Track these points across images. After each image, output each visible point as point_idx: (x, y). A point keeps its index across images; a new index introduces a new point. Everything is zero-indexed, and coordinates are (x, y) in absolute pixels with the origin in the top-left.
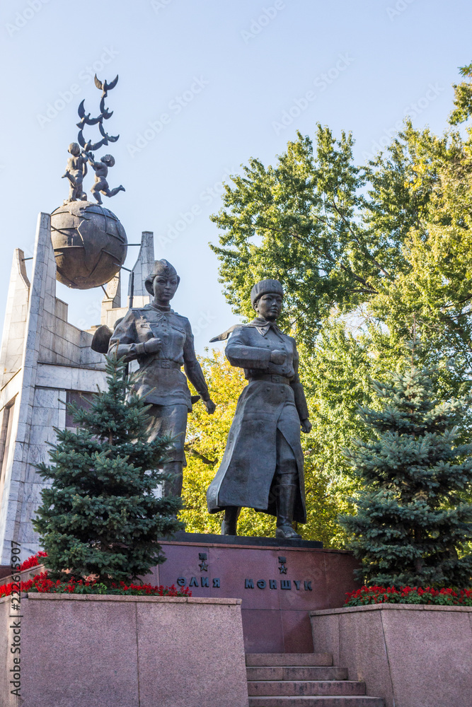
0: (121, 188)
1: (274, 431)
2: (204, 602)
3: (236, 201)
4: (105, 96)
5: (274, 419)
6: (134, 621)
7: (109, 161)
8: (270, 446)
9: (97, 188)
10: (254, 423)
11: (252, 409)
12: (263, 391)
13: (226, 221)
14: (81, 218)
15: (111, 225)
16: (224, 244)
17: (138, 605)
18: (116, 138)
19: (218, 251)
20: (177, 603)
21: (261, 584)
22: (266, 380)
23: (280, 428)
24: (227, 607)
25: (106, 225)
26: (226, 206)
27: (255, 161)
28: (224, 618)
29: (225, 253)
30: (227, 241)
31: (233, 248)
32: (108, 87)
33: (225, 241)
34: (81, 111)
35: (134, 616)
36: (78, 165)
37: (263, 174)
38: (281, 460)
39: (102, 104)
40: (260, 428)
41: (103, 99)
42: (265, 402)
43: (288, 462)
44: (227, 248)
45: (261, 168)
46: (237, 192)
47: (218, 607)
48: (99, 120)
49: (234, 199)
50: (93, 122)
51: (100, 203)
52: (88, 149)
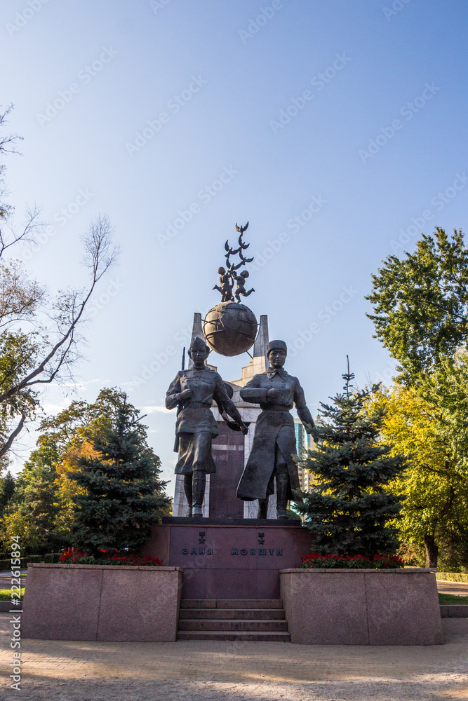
0: (253, 290)
1: (274, 445)
2: (151, 569)
3: (381, 284)
4: (241, 235)
5: (275, 436)
6: (100, 582)
7: (245, 274)
8: (271, 455)
9: (237, 292)
10: (260, 439)
11: (260, 430)
12: (267, 417)
13: (375, 298)
14: (222, 312)
15: (243, 314)
16: (377, 313)
17: (105, 571)
18: (251, 260)
19: (372, 318)
20: (132, 570)
21: (244, 552)
22: (269, 409)
23: (277, 442)
24: (168, 572)
25: (239, 315)
26: (375, 288)
27: (392, 257)
28: (165, 580)
29: (377, 318)
30: (379, 311)
31: (384, 315)
32: (242, 230)
33: (378, 311)
34: (227, 247)
35: (101, 579)
36: (225, 280)
37: (399, 264)
38: (278, 464)
39: (240, 241)
40: (264, 443)
41: (240, 238)
42: (268, 424)
43: (281, 465)
44: (379, 315)
45: (397, 261)
46: (381, 278)
47: (161, 573)
48: (240, 250)
49: (378, 283)
50: (235, 252)
51: (240, 301)
52: (232, 269)
